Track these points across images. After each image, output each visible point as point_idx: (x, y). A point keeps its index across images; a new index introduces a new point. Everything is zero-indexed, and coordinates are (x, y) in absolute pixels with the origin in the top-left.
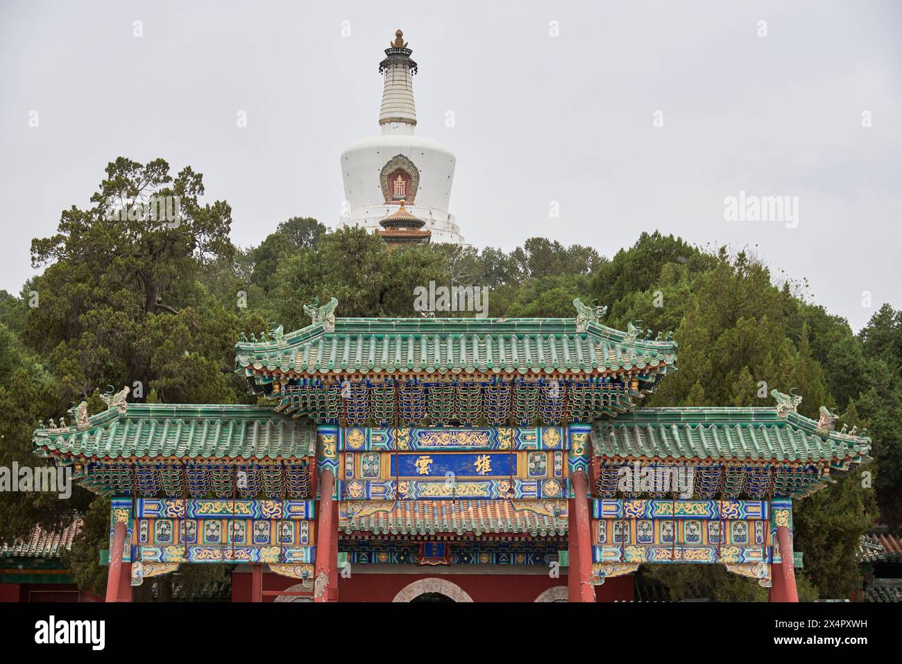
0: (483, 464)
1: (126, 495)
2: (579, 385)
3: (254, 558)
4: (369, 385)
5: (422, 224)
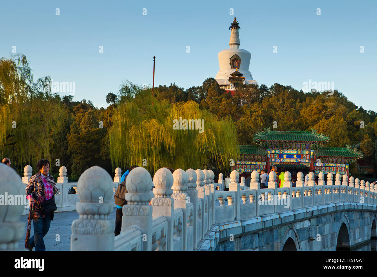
0: (295, 156)
2: (312, 143)
4: (276, 142)
5: (242, 75)
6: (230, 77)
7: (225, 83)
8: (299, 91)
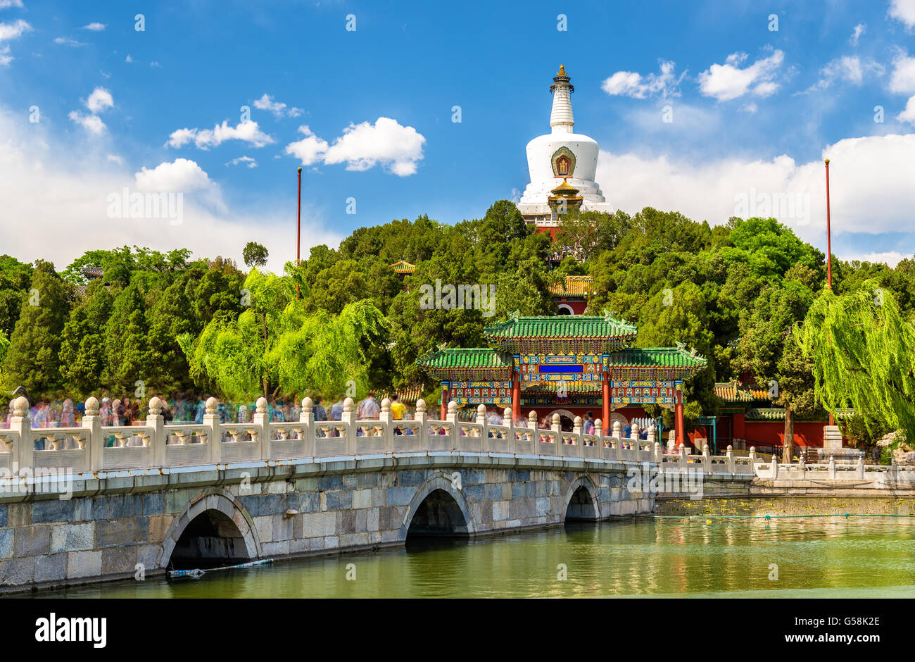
1: (447, 380)
2: (605, 341)
3: (491, 402)
4: (530, 341)
5: (577, 191)
6: (550, 197)
7: (541, 211)
8: (701, 223)
